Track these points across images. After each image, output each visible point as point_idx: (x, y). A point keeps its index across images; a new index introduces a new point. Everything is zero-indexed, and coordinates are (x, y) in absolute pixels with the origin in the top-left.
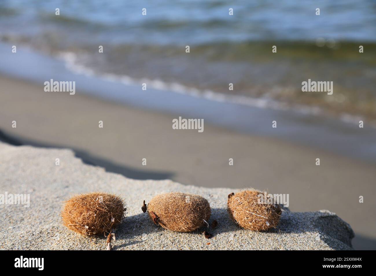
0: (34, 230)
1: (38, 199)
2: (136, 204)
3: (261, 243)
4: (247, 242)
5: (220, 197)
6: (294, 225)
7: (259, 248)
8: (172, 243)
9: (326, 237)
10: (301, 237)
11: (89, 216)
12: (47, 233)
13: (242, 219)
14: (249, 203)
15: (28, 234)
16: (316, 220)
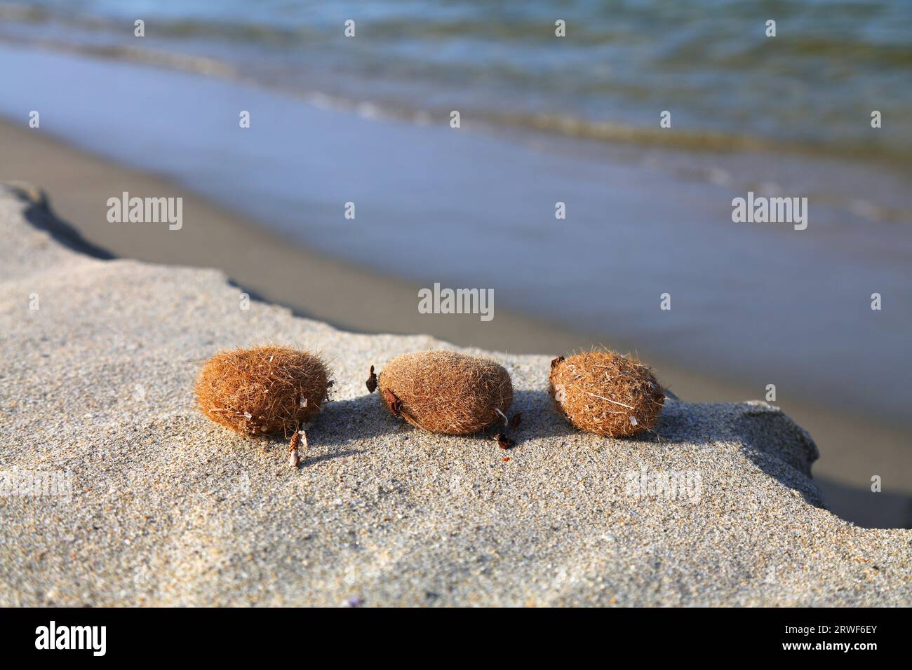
0: (136, 422)
1: (148, 363)
2: (355, 378)
3: (617, 461)
4: (589, 459)
5: (534, 369)
6: (689, 427)
7: (614, 471)
8: (429, 456)
9: (757, 454)
10: (703, 451)
11: (254, 393)
12: (164, 428)
13: (579, 410)
14: (595, 376)
15: (125, 428)
16: (738, 419)
